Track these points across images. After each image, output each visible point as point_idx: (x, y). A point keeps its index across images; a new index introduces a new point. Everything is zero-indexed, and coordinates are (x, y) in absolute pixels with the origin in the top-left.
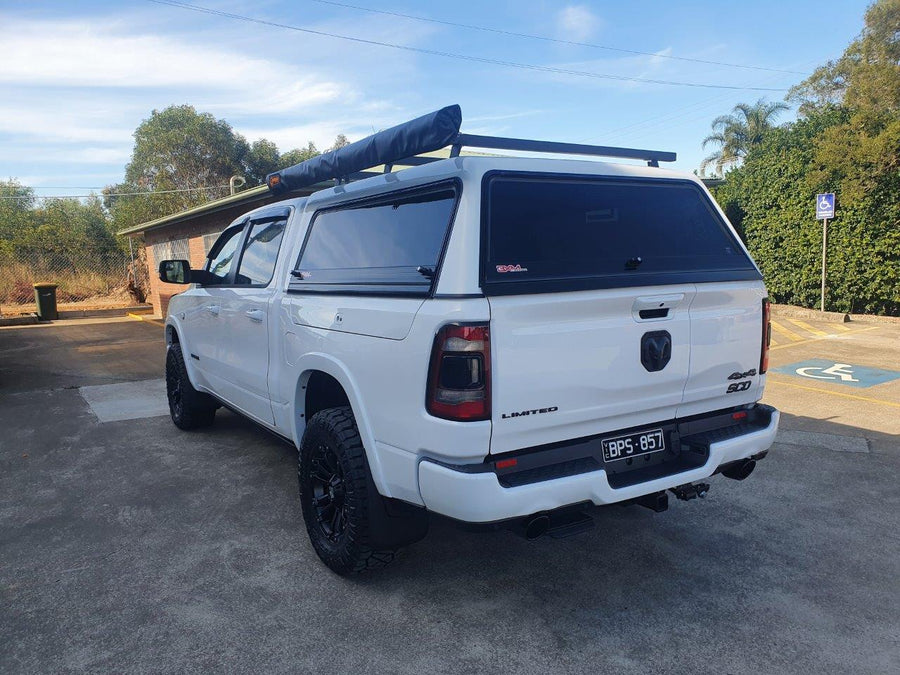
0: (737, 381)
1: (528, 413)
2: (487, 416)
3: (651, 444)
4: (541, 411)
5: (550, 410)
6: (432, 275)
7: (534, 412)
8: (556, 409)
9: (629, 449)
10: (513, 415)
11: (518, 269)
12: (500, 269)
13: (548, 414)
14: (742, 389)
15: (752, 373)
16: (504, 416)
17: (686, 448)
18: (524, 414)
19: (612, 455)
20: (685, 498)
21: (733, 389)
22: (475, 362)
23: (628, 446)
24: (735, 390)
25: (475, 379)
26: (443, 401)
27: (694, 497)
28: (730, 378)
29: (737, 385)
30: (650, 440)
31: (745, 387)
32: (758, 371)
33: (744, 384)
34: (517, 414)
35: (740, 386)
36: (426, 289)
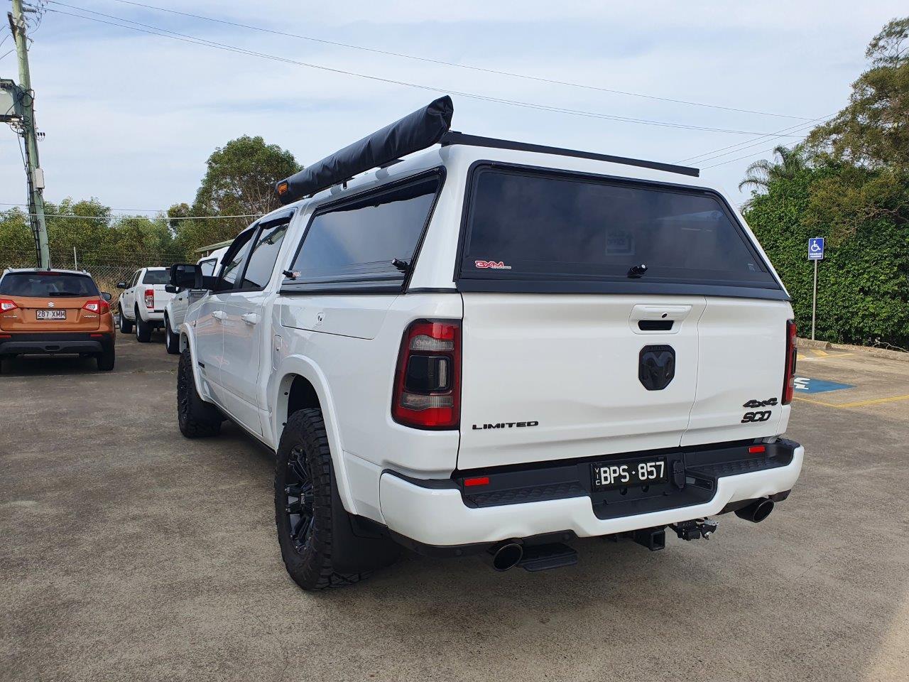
0: (755, 410)
1: (503, 426)
2: (455, 425)
3: (651, 473)
4: (519, 425)
5: (529, 424)
6: (407, 269)
7: (511, 425)
8: (536, 423)
9: (625, 477)
10: (485, 427)
11: (501, 266)
12: (479, 264)
13: (527, 429)
14: (761, 419)
15: (773, 402)
16: (474, 427)
17: (691, 481)
18: (498, 426)
19: (604, 483)
20: (686, 538)
21: (749, 418)
22: (443, 364)
23: (623, 474)
24: (752, 419)
25: (442, 383)
26: (408, 406)
27: (698, 538)
28: (746, 405)
29: (754, 415)
30: (649, 469)
31: (764, 417)
32: (779, 400)
33: (763, 414)
34: (490, 426)
35: (758, 417)
36: (399, 283)
